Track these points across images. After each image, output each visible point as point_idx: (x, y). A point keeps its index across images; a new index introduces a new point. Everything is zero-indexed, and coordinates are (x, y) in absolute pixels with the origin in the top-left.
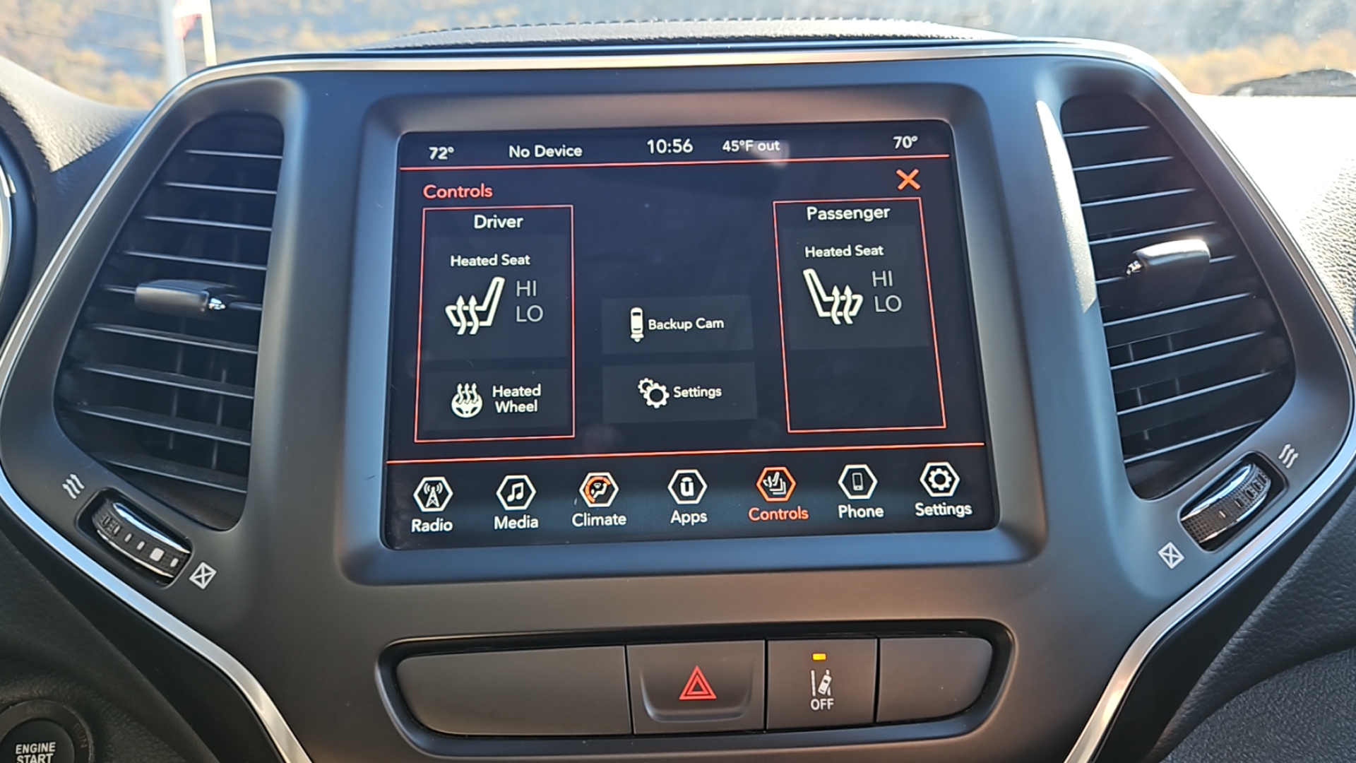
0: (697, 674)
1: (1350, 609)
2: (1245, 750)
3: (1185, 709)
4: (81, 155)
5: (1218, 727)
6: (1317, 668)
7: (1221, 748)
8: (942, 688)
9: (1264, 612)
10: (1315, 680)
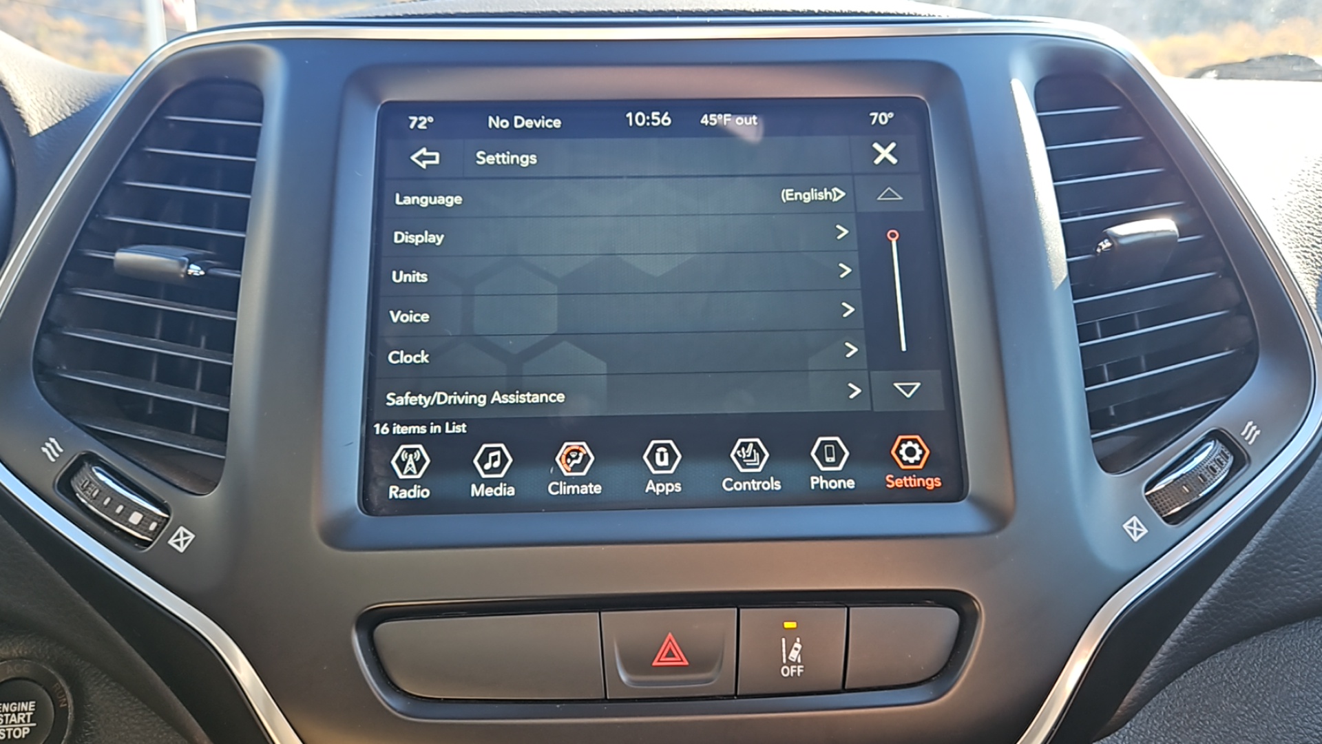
0: (670, 641)
1: (1307, 583)
2: (1201, 718)
3: (1145, 678)
4: (60, 119)
5: (1176, 696)
6: (1273, 639)
7: (1178, 716)
8: (910, 656)
9: (1223, 585)
10: (1271, 651)
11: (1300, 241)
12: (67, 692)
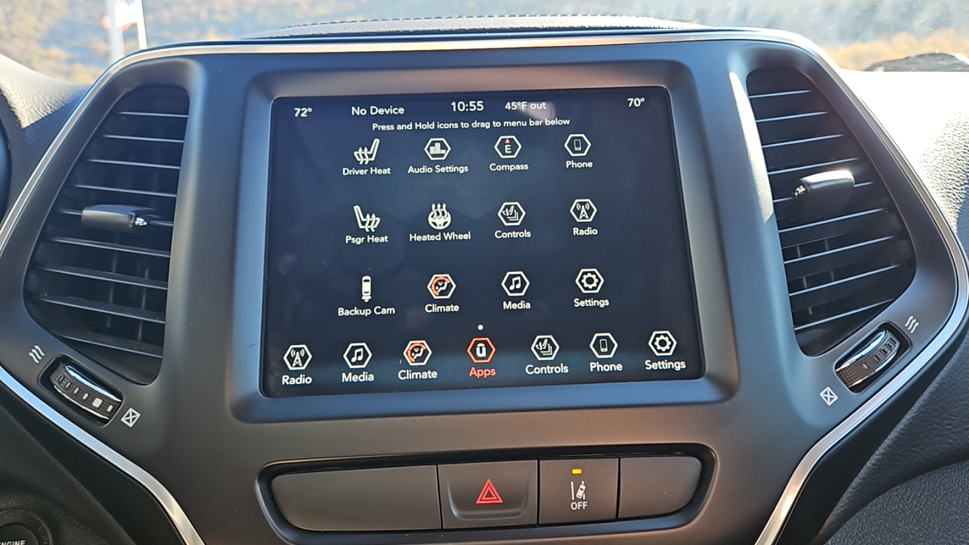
0: (489, 485)
1: (958, 434)
2: (883, 537)
3: (840, 507)
4: (43, 116)
6: (934, 477)
7: (866, 535)
8: (665, 493)
9: (896, 437)
10: (933, 486)
11: (944, 185)
12: (48, 533)
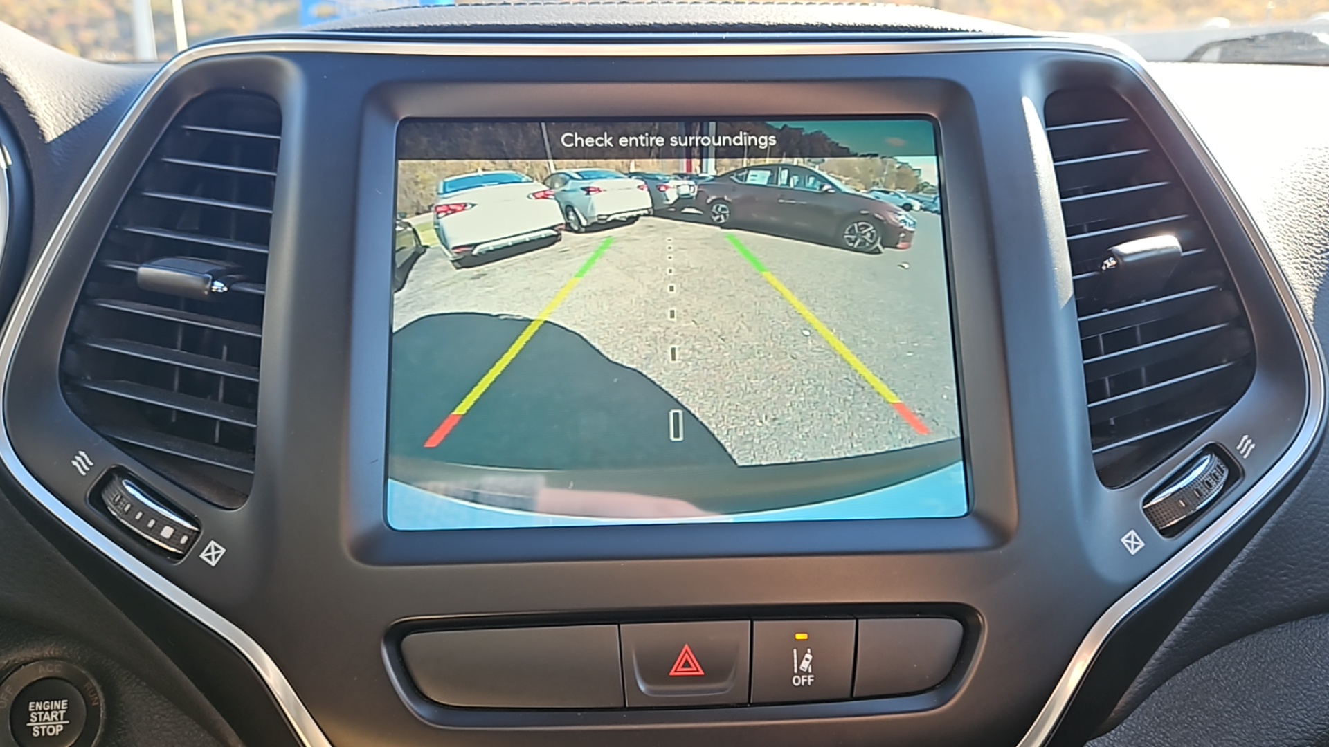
0: (687, 651)
1: (1295, 588)
2: (1190, 714)
3: (1138, 682)
4: (74, 124)
5: (1166, 693)
6: (1260, 638)
7: (1167, 712)
8: (915, 666)
9: (1215, 593)
10: (1258, 650)
11: (1299, 252)
12: (99, 691)
